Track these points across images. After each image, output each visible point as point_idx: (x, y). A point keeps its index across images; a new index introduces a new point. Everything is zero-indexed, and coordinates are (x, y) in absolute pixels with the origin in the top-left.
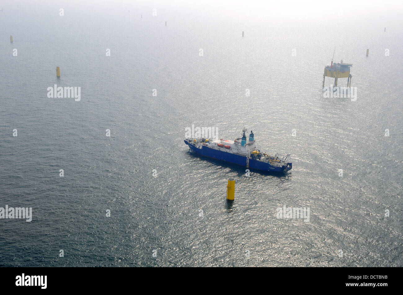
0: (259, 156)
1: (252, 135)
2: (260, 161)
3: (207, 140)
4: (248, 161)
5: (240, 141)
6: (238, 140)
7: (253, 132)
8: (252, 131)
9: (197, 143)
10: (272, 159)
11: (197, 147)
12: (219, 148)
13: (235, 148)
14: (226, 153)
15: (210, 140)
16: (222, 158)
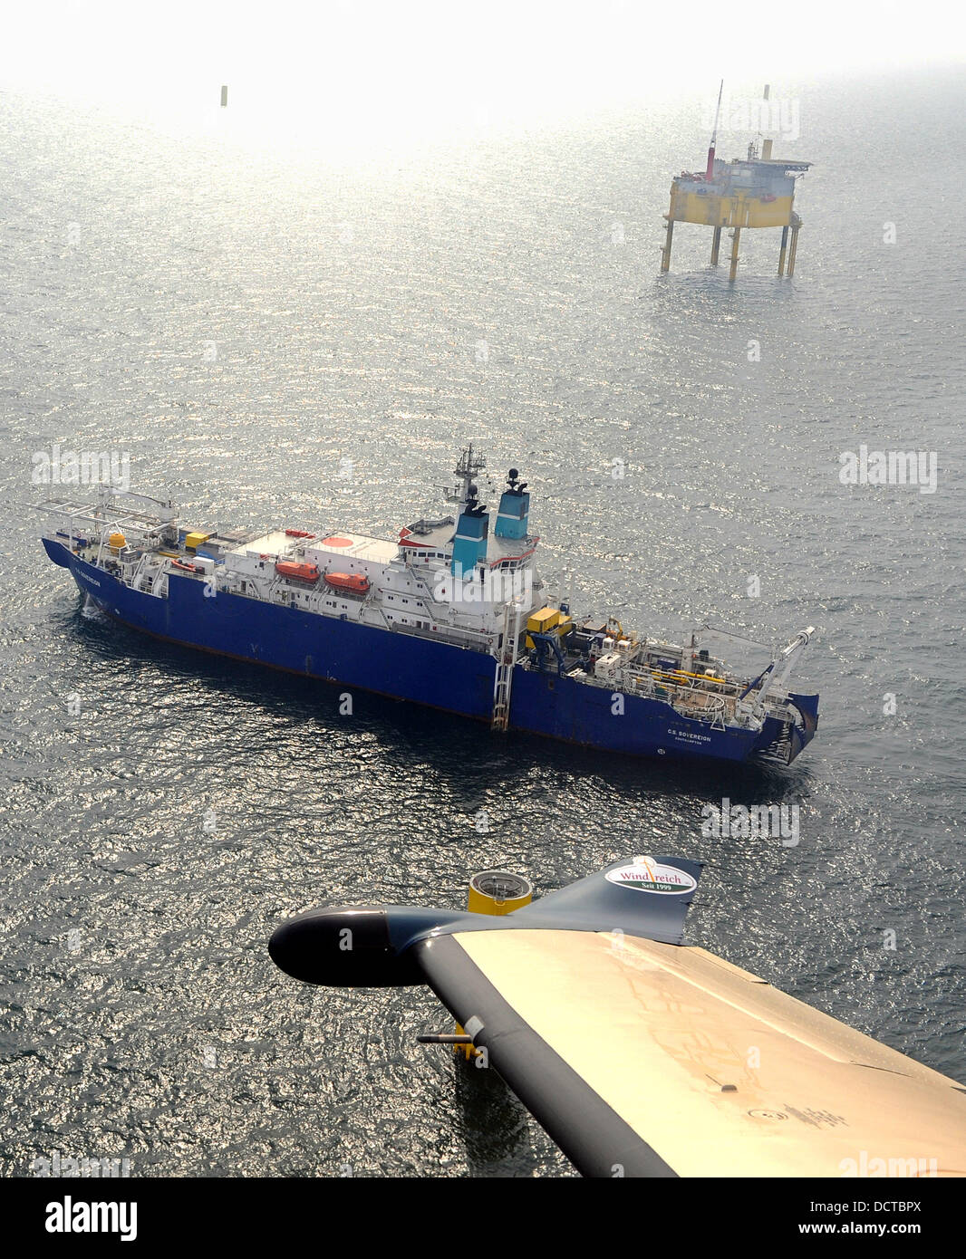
0: (580, 645)
1: (516, 497)
2: (590, 681)
3: (198, 535)
4: (503, 683)
5: (441, 540)
6: (422, 533)
7: (521, 479)
8: (513, 474)
9: (130, 558)
10: (666, 666)
11: (136, 586)
12: (287, 588)
13: (402, 586)
14: (342, 624)
15: (214, 536)
16: (309, 657)
